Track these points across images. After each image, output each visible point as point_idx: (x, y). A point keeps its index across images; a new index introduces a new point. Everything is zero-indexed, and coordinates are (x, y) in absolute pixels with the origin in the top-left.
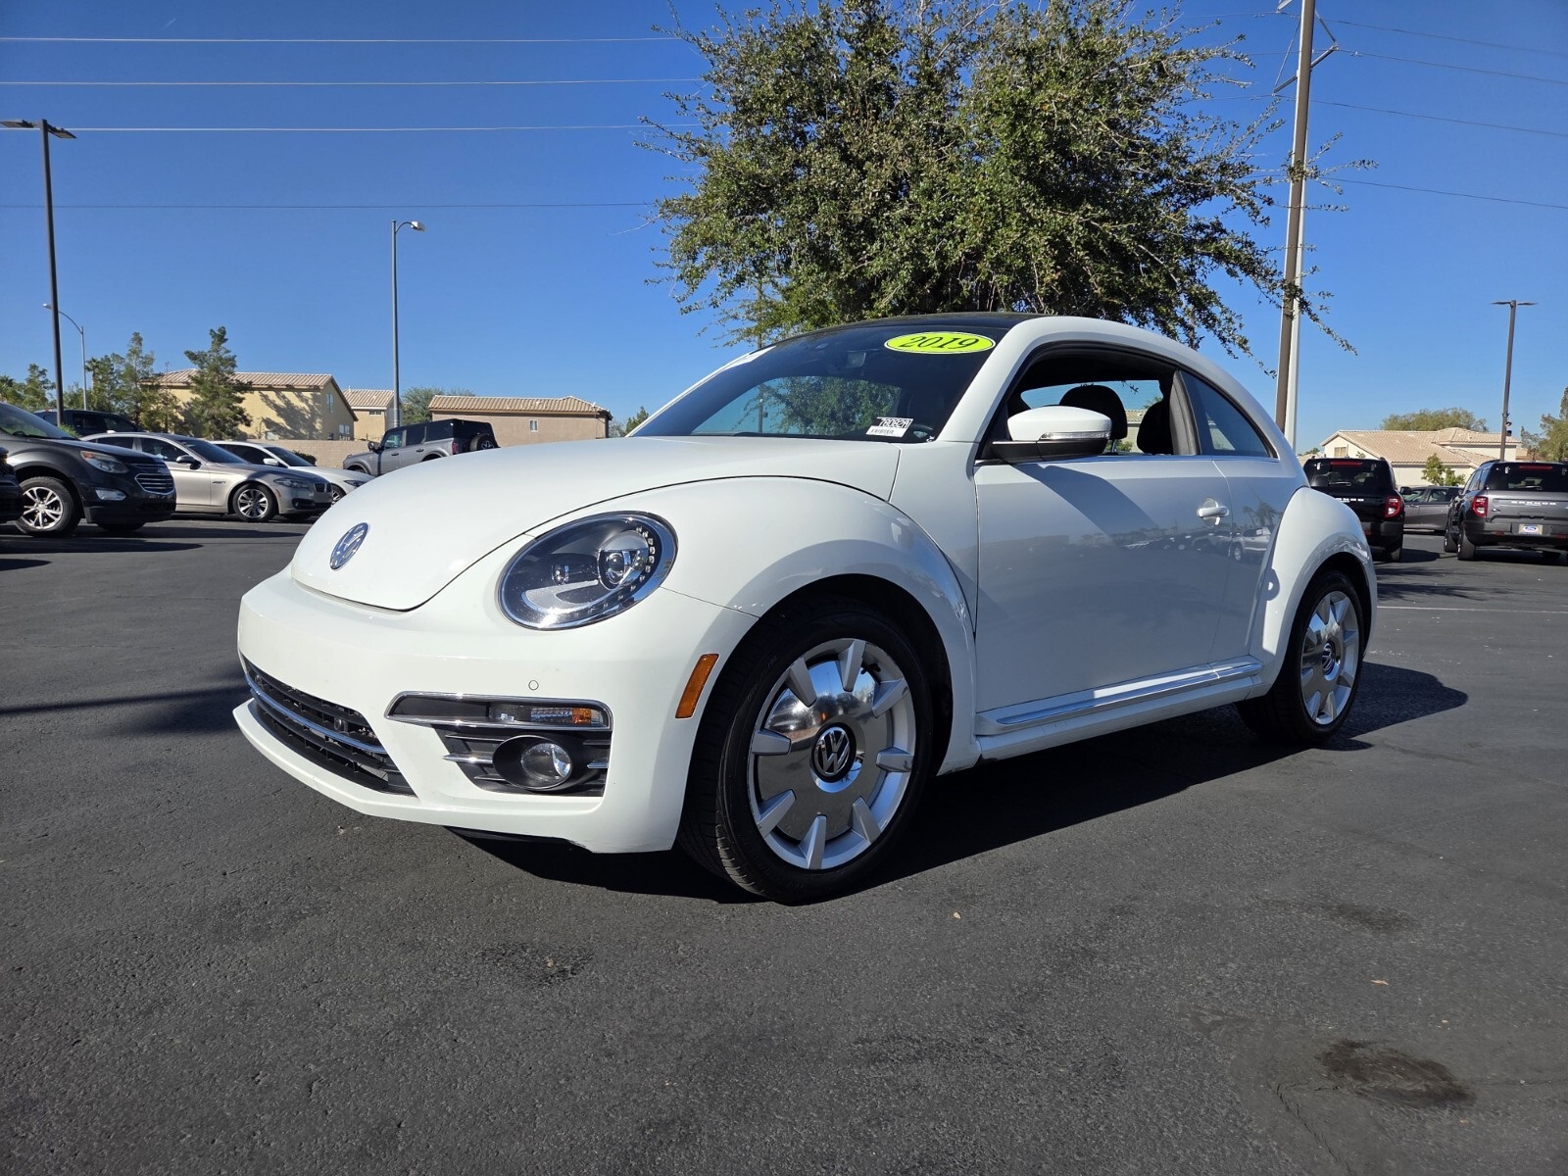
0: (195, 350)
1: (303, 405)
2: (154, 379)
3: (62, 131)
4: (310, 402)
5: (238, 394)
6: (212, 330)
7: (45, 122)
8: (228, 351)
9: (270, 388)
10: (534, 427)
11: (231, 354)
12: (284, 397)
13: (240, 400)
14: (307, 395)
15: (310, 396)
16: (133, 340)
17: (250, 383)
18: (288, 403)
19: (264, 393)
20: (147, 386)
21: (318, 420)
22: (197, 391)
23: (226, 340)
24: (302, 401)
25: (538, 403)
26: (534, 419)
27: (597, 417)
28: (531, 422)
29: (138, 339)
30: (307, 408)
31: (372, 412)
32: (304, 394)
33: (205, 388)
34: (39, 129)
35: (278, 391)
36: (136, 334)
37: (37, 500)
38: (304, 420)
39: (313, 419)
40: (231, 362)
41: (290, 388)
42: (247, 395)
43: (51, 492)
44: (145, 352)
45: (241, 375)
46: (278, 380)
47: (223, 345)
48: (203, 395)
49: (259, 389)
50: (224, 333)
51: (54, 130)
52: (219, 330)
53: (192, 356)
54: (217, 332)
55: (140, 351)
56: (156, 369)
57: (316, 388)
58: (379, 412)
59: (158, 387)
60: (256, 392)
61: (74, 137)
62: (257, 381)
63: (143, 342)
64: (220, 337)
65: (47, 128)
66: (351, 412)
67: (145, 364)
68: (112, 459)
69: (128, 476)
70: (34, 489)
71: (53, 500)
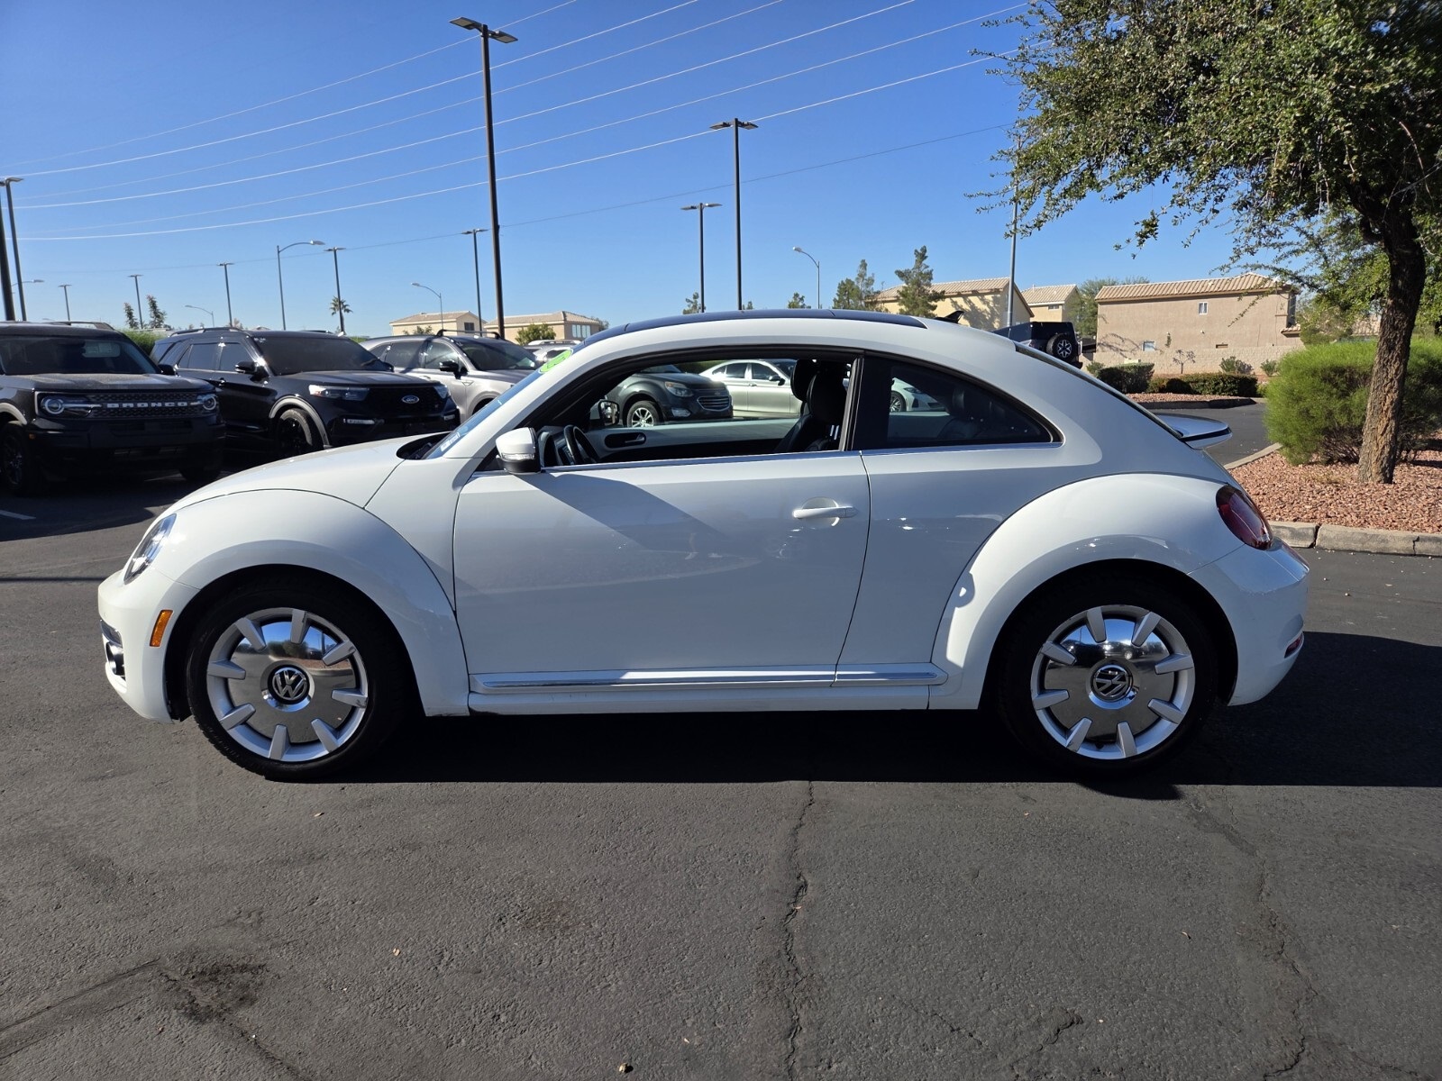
0: (902, 269)
1: (985, 307)
2: (873, 296)
3: (748, 124)
4: (991, 304)
5: (933, 303)
6: (916, 251)
7: (736, 120)
8: (927, 267)
9: (959, 295)
10: (1203, 310)
11: (929, 269)
12: (970, 302)
13: (934, 308)
14: (989, 297)
15: (991, 299)
16: (861, 266)
17: (943, 292)
18: (973, 307)
19: (954, 299)
20: (868, 303)
21: (997, 320)
22: (903, 303)
23: (926, 257)
24: (984, 303)
25: (1210, 284)
26: (1203, 301)
27: (1279, 293)
28: (1201, 305)
29: (864, 265)
30: (988, 310)
31: (1051, 307)
32: (986, 297)
33: (908, 301)
34: (733, 126)
35: (965, 296)
36: (863, 261)
37: (641, 417)
38: (985, 320)
39: (992, 320)
40: (929, 276)
41: (975, 293)
42: (940, 303)
43: (648, 411)
44: (869, 275)
45: (936, 286)
46: (966, 288)
47: (924, 262)
48: (907, 306)
49: (950, 297)
50: (925, 251)
51: (743, 125)
52: (922, 249)
53: (901, 274)
54: (920, 251)
55: (865, 274)
56: (875, 287)
57: (997, 291)
58: (1057, 306)
59: (876, 302)
60: (948, 300)
61: (757, 127)
62: (949, 291)
63: (867, 267)
64: (922, 256)
65: (738, 124)
66: (1028, 308)
67: (868, 285)
68: (683, 386)
69: (693, 399)
70: (640, 409)
71: (650, 416)
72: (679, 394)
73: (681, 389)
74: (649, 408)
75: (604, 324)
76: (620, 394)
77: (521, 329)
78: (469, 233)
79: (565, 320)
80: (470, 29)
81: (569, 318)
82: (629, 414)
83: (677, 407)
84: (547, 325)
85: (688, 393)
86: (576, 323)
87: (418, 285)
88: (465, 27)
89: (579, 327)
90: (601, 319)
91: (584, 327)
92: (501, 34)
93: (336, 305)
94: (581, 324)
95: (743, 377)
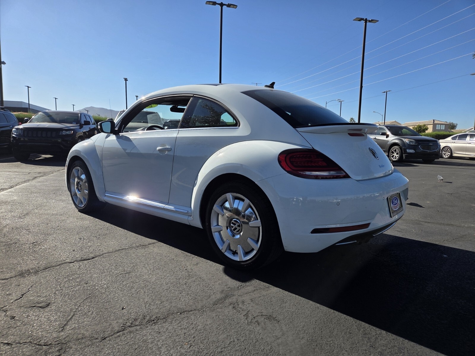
37: (394, 152)
68: (414, 141)
69: (418, 145)
70: (394, 149)
71: (398, 152)
72: (411, 144)
73: (412, 142)
74: (397, 149)
75: (455, 124)
76: (388, 143)
77: (414, 126)
78: (385, 92)
79: (434, 123)
80: (360, 21)
81: (436, 122)
82: (390, 151)
83: (410, 149)
84: (425, 125)
85: (416, 143)
86: (438, 124)
87: (375, 112)
88: (359, 21)
89: (440, 125)
90: (454, 123)
91: (442, 125)
92: (372, 20)
93: (351, 120)
94: (441, 124)
95: (465, 140)
